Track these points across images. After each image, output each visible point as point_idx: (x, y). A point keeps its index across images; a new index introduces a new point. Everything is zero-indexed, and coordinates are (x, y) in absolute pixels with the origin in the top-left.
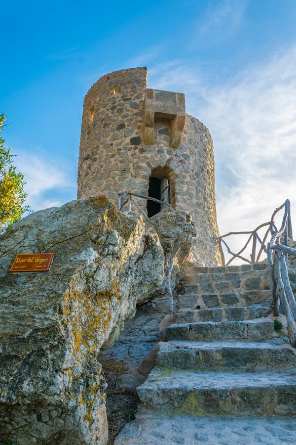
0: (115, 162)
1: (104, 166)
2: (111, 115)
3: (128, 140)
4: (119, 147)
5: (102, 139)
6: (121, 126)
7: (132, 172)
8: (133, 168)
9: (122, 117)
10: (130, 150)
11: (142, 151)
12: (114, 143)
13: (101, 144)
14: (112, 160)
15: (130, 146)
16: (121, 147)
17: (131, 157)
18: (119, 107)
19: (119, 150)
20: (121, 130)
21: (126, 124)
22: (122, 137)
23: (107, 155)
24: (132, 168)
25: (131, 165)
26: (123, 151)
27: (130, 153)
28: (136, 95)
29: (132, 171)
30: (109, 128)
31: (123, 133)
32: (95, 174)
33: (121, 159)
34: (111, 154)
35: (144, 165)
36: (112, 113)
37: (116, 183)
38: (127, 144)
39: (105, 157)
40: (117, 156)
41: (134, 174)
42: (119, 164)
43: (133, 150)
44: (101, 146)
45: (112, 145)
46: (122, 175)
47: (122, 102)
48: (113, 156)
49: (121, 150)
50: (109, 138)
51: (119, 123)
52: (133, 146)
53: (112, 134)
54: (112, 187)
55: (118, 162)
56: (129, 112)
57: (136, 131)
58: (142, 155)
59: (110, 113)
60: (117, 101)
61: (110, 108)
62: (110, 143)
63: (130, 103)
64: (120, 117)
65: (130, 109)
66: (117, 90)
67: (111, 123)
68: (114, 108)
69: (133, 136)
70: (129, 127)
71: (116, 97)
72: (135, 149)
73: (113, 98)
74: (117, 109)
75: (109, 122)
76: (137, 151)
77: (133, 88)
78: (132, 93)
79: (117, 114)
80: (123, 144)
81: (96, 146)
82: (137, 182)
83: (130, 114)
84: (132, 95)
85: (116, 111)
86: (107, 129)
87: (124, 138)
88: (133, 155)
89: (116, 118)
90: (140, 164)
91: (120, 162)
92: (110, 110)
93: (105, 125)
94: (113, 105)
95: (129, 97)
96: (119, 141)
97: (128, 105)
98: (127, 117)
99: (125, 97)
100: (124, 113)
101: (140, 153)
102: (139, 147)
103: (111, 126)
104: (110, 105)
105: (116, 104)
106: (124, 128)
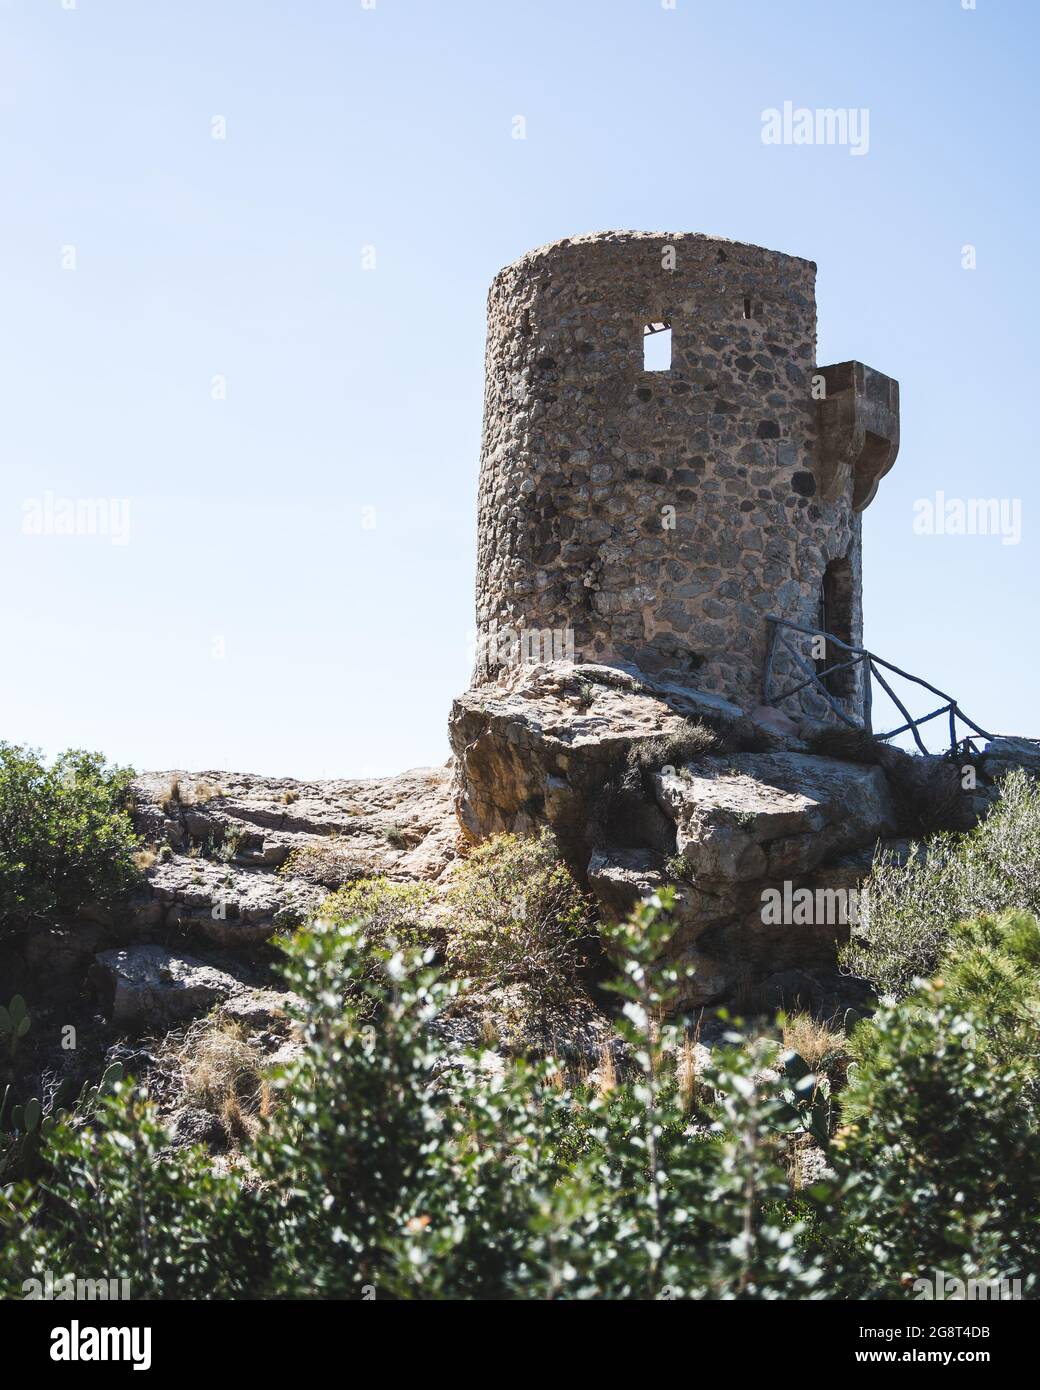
0: (753, 527)
1: (722, 526)
2: (739, 382)
3: (786, 476)
4: (764, 487)
5: (713, 446)
6: (768, 430)
7: (794, 566)
8: (798, 557)
9: (769, 400)
10: (790, 503)
11: (815, 514)
12: (751, 469)
13: (711, 459)
14: (746, 517)
15: (792, 494)
16: (769, 488)
17: (793, 526)
18: (758, 367)
19: (764, 495)
20: (770, 441)
21: (782, 426)
22: (771, 461)
23: (730, 500)
24: (793, 555)
25: (792, 545)
26: (773, 502)
27: (789, 512)
28: (797, 344)
29: (792, 560)
30: (733, 419)
31: (774, 451)
32: (692, 541)
33: (770, 523)
34: (741, 499)
35: (816, 551)
36: (743, 378)
37: (759, 586)
38: (786, 487)
39: (723, 503)
40: (757, 510)
41: (797, 572)
42: (765, 536)
43: (796, 506)
44: (711, 466)
45: (742, 472)
46: (771, 567)
47: (766, 353)
48: (747, 507)
49: (769, 498)
50: (734, 450)
51: (763, 418)
52: (799, 497)
53: (744, 441)
54: (746, 593)
55: (762, 529)
56: (786, 393)
57: (802, 454)
58: (815, 526)
59: (735, 376)
60: (753, 346)
61: (734, 358)
62: (738, 466)
63: (787, 366)
64: (764, 398)
65: (788, 383)
66: (752, 311)
67: (739, 408)
68: (745, 364)
69: (799, 466)
70: (788, 439)
71: (750, 330)
72: (802, 504)
73: (743, 330)
74: (754, 370)
75: (732, 402)
76: (805, 511)
77: (792, 320)
78: (790, 336)
79: (755, 386)
80: (774, 482)
81: (688, 455)
82: (803, 595)
83: (789, 399)
84: (789, 342)
85: (751, 374)
86: (729, 422)
87: (775, 468)
88: (796, 521)
89: (754, 397)
90: (811, 548)
91: (767, 530)
92: (734, 366)
93: (722, 407)
94: (741, 353)
95: (782, 345)
96: (761, 470)
97: (782, 370)
98: (782, 404)
99: (775, 343)
100: (773, 392)
101: (811, 519)
102: (810, 501)
103: (739, 417)
104: (733, 347)
105: (752, 354)
106: (778, 436)
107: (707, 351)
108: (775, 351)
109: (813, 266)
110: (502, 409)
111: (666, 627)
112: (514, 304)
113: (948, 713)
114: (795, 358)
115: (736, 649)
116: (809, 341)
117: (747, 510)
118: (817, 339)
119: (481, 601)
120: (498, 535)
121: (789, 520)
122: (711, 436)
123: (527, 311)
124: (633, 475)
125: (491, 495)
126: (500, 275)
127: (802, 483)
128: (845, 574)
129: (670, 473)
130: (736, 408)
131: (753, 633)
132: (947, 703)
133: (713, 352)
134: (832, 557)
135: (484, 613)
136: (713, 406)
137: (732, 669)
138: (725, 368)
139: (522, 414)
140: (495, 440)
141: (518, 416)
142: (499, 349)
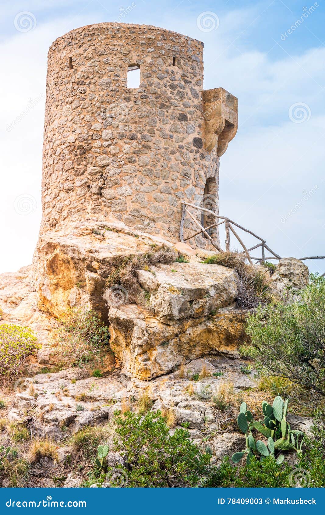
0: (176, 162)
2: (171, 95)
3: (190, 139)
4: (181, 144)
5: (159, 125)
6: (183, 118)
7: (193, 180)
8: (195, 176)
9: (183, 104)
10: (192, 151)
11: (202, 157)
12: (175, 135)
13: (158, 130)
14: (172, 156)
15: (193, 147)
16: (183, 144)
17: (193, 162)
18: (179, 89)
19: (181, 147)
20: (183, 122)
21: (189, 116)
22: (184, 132)
23: (166, 149)
24: (193, 174)
25: (193, 170)
26: (184, 150)
27: (191, 156)
28: (195, 79)
29: (193, 177)
30: (167, 112)
31: (185, 127)
32: (149, 167)
33: (183, 160)
34: (171, 149)
35: (202, 174)
36: (172, 93)
37: (178, 188)
38: (190, 144)
39: (163, 150)
40: (178, 154)
41: (194, 183)
42: (181, 166)
43: (195, 153)
44: (158, 133)
45: (171, 137)
46: (183, 180)
47: (182, 82)
48: (173, 153)
49: (183, 149)
50: (168, 127)
51: (181, 112)
52: (196, 148)
53: (172, 122)
54: (173, 191)
55: (180, 163)
56: (191, 101)
57: (197, 129)
58: (202, 162)
59: (169, 92)
60: (176, 78)
61: (168, 84)
62: (170, 133)
63: (191, 89)
64: (181, 103)
65: (191, 97)
66: (176, 63)
67: (170, 107)
68: (173, 87)
69: (196, 135)
70: (191, 122)
71: (175, 71)
72: (197, 152)
73: (173, 72)
74: (177, 90)
75: (167, 104)
76: (198, 155)
77: (193, 68)
78: (192, 75)
79: (177, 97)
80: (185, 141)
81: (148, 128)
82: (196, 193)
83: (192, 104)
84: (192, 78)
85: (176, 92)
86: (166, 113)
87: (186, 134)
88: (195, 159)
89: (177, 102)
90: (200, 172)
91: (182, 163)
92: (168, 88)
93: (163, 106)
94: (171, 82)
95: (189, 79)
96: (180, 136)
97: (189, 91)
98: (188, 106)
99: (186, 78)
100: (185, 100)
101: (200, 159)
102: (200, 150)
103: (170, 111)
104: (168, 79)
105: (176, 83)
106: (187, 120)
107: (156, 80)
108: (186, 82)
109: (202, 43)
110: (57, 103)
111: (136, 206)
112: (64, 54)
113: (261, 246)
114: (194, 85)
115: (168, 216)
116: (201, 78)
117: (173, 154)
118: (204, 77)
119: (46, 193)
120: (56, 162)
121: (192, 159)
122: (158, 119)
123: (71, 58)
124: (122, 137)
125: (52, 144)
126: (56, 41)
127: (197, 142)
128: (214, 184)
129: (139, 135)
130: (168, 107)
131: (175, 209)
132: (261, 242)
133: (159, 81)
134: (208, 176)
135: (48, 199)
136: (158, 105)
137: (166, 225)
138: (164, 88)
139: (68, 106)
140: (53, 118)
141: (66, 107)
142: (55, 76)
